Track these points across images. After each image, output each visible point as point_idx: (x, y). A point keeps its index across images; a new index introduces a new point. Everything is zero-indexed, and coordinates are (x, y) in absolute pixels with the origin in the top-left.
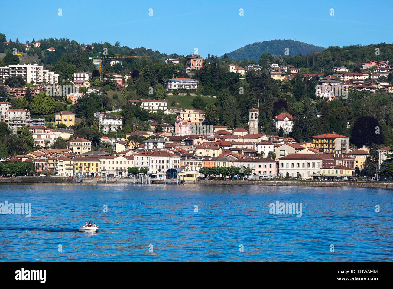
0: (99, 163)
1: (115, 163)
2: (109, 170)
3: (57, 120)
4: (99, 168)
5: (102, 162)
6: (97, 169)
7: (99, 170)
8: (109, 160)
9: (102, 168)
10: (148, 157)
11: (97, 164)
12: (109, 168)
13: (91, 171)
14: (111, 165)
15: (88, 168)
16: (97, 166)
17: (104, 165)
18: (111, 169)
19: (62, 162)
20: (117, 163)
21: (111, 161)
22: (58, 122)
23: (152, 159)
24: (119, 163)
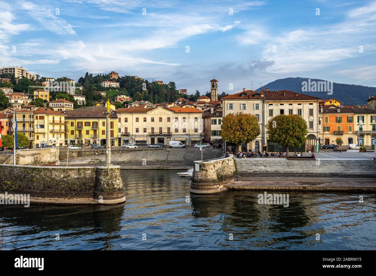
0: (116, 121)
1: (149, 120)
2: (137, 134)
3: (35, 96)
4: (116, 130)
5: (123, 120)
6: (112, 132)
7: (116, 134)
8: (135, 116)
9: (123, 130)
10: (259, 102)
11: (112, 123)
12: (137, 131)
13: (101, 137)
14: (141, 125)
15: (95, 131)
16: (112, 127)
17: (127, 125)
18: (141, 132)
19: (42, 118)
20: (153, 120)
21: (141, 116)
22: (36, 97)
23: (271, 107)
24: (157, 119)
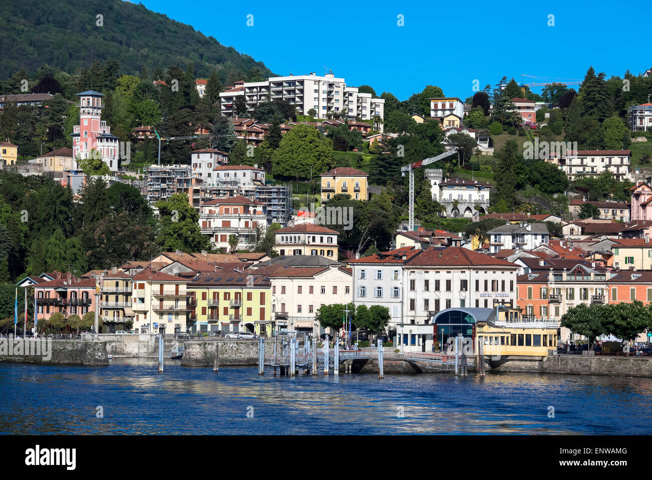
0: (268, 292)
1: (317, 290)
2: (299, 315)
3: (325, 191)
4: (268, 307)
5: (279, 290)
6: (262, 311)
7: (270, 316)
8: (298, 282)
9: (279, 309)
11: (262, 296)
12: (300, 310)
13: (246, 320)
14: (306, 300)
15: (237, 308)
16: (262, 301)
17: (285, 298)
18: (305, 312)
19: (142, 286)
20: (323, 291)
21: (305, 283)
24: (329, 290)
